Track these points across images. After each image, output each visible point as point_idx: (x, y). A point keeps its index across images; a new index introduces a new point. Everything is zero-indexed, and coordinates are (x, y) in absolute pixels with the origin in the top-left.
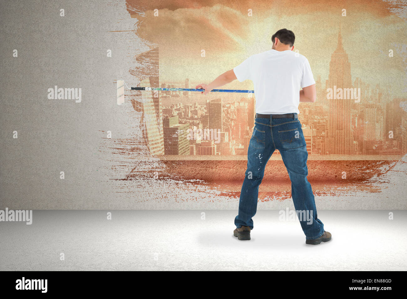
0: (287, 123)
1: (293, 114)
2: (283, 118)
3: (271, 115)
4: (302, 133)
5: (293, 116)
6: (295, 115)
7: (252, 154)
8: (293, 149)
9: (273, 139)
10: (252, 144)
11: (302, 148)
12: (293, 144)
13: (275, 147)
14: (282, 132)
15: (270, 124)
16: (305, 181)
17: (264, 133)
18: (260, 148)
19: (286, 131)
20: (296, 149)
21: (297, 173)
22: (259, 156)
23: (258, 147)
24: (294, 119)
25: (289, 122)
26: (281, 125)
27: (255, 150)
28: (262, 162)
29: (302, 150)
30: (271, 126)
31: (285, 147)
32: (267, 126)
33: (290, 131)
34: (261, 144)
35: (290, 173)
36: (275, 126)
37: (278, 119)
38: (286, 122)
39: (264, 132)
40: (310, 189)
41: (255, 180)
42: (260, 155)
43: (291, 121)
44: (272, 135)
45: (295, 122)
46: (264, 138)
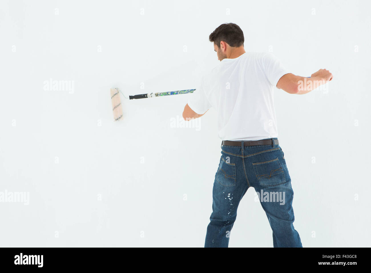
0: (264, 152)
1: (272, 139)
2: (259, 146)
3: (243, 141)
4: (285, 164)
5: (272, 142)
6: (275, 141)
7: (220, 194)
8: (273, 186)
9: (246, 174)
10: (218, 180)
11: (284, 184)
12: (273, 179)
13: (249, 184)
14: (258, 164)
15: (241, 154)
16: (291, 230)
17: (234, 167)
18: (229, 185)
19: (262, 163)
20: (277, 187)
21: (279, 218)
22: (229, 196)
23: (227, 185)
24: (272, 146)
25: (267, 151)
26: (256, 156)
27: (223, 189)
28: (232, 203)
29: (286, 187)
30: (243, 157)
31: (262, 183)
32: (238, 156)
33: (269, 162)
34: (231, 180)
35: (271, 218)
36: (248, 156)
37: (252, 146)
38: (262, 150)
39: (234, 165)
40: (297, 239)
41: (224, 226)
42: (229, 194)
43: (270, 149)
44: (245, 169)
45: (275, 150)
46: (234, 173)
